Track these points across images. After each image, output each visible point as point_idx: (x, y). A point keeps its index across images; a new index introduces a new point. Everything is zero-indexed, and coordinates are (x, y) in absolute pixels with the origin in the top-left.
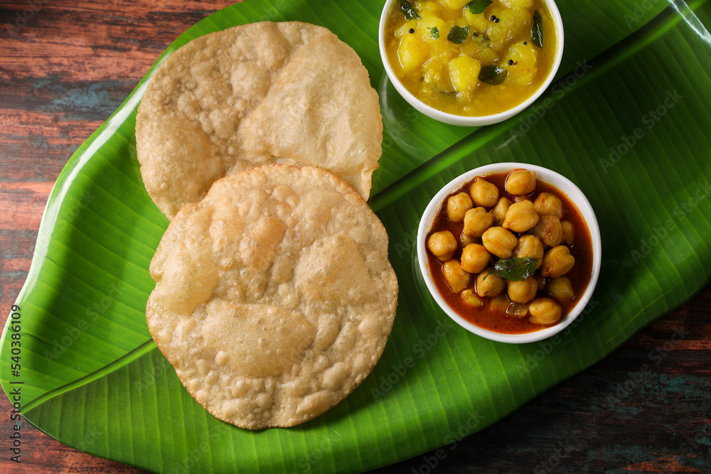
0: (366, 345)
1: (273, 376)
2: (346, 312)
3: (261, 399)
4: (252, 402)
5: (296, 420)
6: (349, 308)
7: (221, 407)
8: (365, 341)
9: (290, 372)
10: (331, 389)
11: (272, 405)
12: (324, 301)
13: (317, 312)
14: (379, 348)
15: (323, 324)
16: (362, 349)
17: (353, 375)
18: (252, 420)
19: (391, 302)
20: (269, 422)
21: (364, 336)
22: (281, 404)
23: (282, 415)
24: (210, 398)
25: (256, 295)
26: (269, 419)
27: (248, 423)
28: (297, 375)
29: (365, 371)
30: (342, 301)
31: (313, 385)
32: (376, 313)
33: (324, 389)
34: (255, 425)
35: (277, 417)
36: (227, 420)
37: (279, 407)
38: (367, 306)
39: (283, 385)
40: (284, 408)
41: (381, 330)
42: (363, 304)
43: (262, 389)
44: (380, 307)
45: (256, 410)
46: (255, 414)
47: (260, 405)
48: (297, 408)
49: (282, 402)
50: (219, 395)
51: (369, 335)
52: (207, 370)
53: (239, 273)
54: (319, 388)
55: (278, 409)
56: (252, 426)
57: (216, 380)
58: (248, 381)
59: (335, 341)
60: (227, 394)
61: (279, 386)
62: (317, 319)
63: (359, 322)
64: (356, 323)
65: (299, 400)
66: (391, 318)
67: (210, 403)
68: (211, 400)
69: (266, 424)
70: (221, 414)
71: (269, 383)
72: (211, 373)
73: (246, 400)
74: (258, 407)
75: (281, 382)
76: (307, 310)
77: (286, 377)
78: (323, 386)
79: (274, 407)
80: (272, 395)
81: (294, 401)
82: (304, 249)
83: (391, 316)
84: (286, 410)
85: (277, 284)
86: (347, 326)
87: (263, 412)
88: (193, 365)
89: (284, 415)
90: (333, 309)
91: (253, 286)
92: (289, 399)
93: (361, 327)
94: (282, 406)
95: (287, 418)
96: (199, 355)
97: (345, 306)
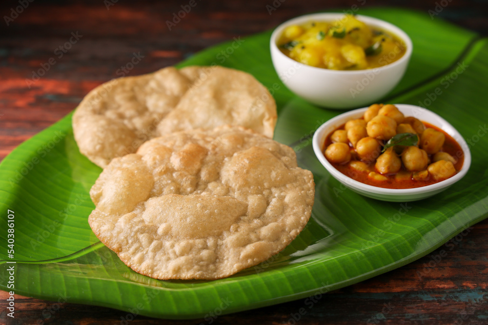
0: (294, 211)
1: (214, 236)
2: (271, 193)
3: (205, 253)
4: (197, 256)
5: (240, 264)
6: (273, 190)
7: (167, 267)
8: (293, 208)
9: (229, 230)
10: (270, 239)
11: (216, 259)
12: (249, 187)
13: (245, 195)
14: (306, 213)
15: (253, 201)
16: (292, 213)
17: (287, 229)
18: (199, 270)
19: (309, 182)
20: (215, 274)
21: (291, 206)
22: (224, 257)
23: (226, 265)
24: (155, 264)
25: (189, 189)
26: (215, 271)
27: (194, 273)
28: (236, 231)
29: (298, 228)
30: (266, 185)
31: (253, 236)
32: (297, 189)
33: (263, 240)
34: (202, 275)
35: (222, 269)
36: (174, 276)
37: (223, 259)
38: (288, 186)
39: (224, 242)
40: (228, 259)
41: (305, 201)
42: (284, 185)
43: (205, 247)
44: (300, 185)
45: (202, 263)
46: (202, 266)
47: (204, 258)
48: (240, 255)
49: (225, 254)
50: (164, 258)
51: (295, 204)
52: (151, 241)
53: (172, 175)
54: (259, 239)
55: (222, 261)
56: (199, 275)
57: (159, 247)
58: (191, 241)
59: (265, 212)
60: (172, 255)
61: (220, 242)
62: (246, 199)
63: (284, 197)
64: (282, 198)
65: (241, 248)
66: (311, 192)
67: (155, 268)
68: (156, 266)
69: (213, 276)
70: (168, 272)
71: (210, 242)
72: (155, 243)
73: (191, 256)
74: (203, 261)
75: (222, 239)
76: (236, 195)
77: (225, 234)
78: (261, 237)
79: (218, 260)
80: (215, 251)
81: (236, 250)
82: (226, 159)
83: (311, 191)
84: (230, 259)
85: (206, 183)
86: (274, 201)
87: (207, 265)
88: (137, 240)
89: (229, 264)
90: (259, 192)
91: (186, 183)
92: (231, 250)
93: (287, 200)
94: (225, 258)
95: (232, 265)
96: (142, 231)
97: (269, 189)
